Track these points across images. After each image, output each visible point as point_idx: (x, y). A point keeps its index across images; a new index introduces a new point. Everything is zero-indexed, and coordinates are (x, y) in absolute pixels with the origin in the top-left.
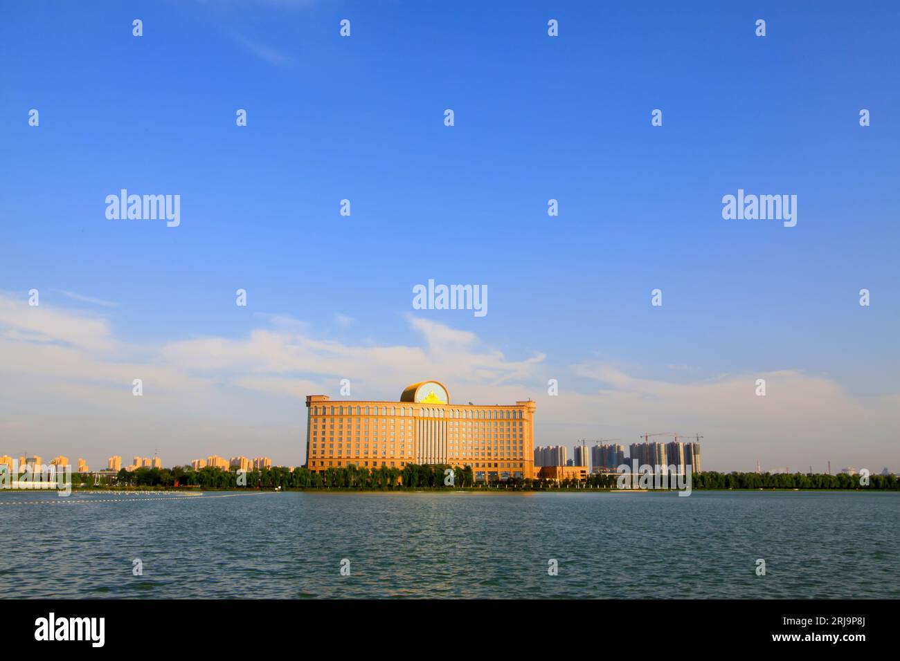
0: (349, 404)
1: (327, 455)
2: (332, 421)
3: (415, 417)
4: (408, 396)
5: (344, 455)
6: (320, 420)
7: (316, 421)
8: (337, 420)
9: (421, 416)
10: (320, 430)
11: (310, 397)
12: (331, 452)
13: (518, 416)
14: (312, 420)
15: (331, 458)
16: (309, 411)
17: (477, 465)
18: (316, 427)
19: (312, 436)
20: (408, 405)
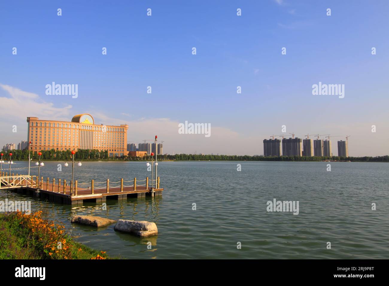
0: (49, 122)
1: (38, 144)
2: (41, 129)
3: (80, 129)
4: (76, 120)
5: (47, 145)
6: (35, 128)
7: (32, 129)
8: (43, 129)
9: (82, 129)
10: (34, 133)
11: (30, 117)
12: (41, 143)
13: (122, 131)
14: (31, 128)
15: (41, 146)
16: (29, 125)
17: (110, 150)
18: (32, 132)
19: (30, 136)
20: (77, 124)
